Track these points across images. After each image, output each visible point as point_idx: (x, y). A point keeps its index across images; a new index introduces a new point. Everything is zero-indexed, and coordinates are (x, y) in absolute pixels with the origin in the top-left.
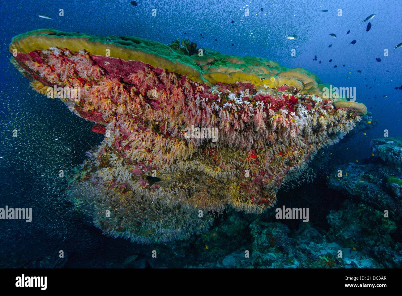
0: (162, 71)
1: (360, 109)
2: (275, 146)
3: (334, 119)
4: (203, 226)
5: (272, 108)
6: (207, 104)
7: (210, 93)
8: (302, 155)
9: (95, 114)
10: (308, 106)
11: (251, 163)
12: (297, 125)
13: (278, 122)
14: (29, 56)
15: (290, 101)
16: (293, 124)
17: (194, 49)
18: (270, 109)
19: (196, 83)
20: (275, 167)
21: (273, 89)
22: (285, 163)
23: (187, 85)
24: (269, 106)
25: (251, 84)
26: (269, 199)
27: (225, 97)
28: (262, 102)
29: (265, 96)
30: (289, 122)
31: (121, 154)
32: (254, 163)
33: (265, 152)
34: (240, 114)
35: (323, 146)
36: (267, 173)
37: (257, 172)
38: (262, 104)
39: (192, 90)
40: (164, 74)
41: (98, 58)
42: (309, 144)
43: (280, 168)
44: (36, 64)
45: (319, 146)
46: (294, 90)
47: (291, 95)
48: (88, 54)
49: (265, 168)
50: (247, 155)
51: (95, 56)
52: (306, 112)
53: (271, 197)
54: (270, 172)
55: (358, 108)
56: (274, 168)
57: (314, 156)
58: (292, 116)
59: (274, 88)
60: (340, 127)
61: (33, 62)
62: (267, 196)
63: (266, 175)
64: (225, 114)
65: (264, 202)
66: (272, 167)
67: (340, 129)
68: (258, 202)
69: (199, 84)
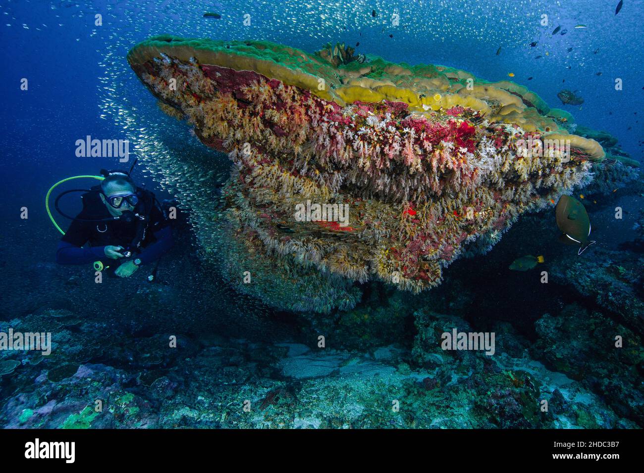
0: (279, 83)
1: (587, 150)
2: (445, 201)
3: (540, 164)
4: (348, 301)
5: (427, 139)
6: (338, 131)
7: (342, 115)
8: (489, 218)
9: (215, 140)
10: (497, 140)
11: (408, 220)
12: (472, 167)
13: (440, 160)
14: (144, 68)
15: (460, 130)
16: (463, 165)
17: (350, 56)
18: (425, 141)
19: (323, 100)
20: (444, 231)
21: (436, 111)
22: (460, 227)
23: (310, 102)
24: (423, 135)
25: (403, 104)
26: (429, 275)
27: (362, 120)
28: (413, 129)
29: (417, 121)
30: (457, 163)
31: (246, 193)
32: (412, 222)
33: (429, 208)
34: (383, 146)
35: (528, 208)
36: (431, 237)
37: (414, 236)
38: (413, 132)
39: (318, 109)
40: (281, 87)
41: (208, 68)
42: (504, 202)
43: (451, 234)
44: (152, 77)
45: (521, 208)
46: (474, 114)
47: (463, 121)
48: (197, 63)
49: (428, 231)
50: (403, 210)
51: (205, 66)
52: (492, 150)
53: (434, 273)
54: (434, 237)
55: (583, 147)
56: (442, 232)
57: (513, 222)
58: (461, 153)
59: (439, 111)
60: (556, 179)
61: (148, 75)
62: (428, 271)
63: (428, 241)
64: (362, 146)
65: (421, 277)
66: (439, 231)
67: (555, 182)
68: (412, 276)
69: (326, 102)
